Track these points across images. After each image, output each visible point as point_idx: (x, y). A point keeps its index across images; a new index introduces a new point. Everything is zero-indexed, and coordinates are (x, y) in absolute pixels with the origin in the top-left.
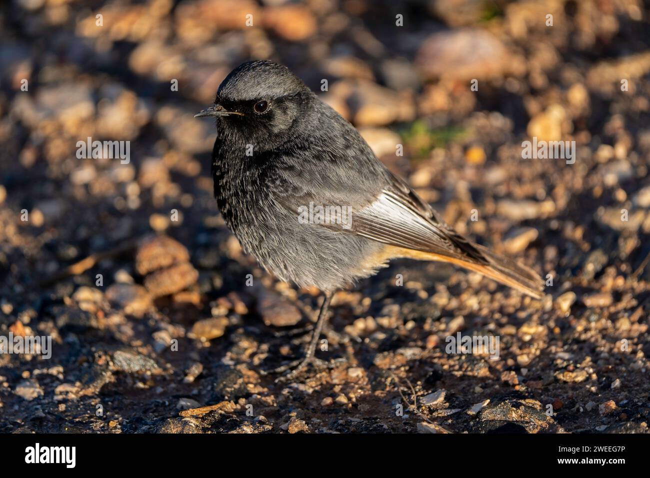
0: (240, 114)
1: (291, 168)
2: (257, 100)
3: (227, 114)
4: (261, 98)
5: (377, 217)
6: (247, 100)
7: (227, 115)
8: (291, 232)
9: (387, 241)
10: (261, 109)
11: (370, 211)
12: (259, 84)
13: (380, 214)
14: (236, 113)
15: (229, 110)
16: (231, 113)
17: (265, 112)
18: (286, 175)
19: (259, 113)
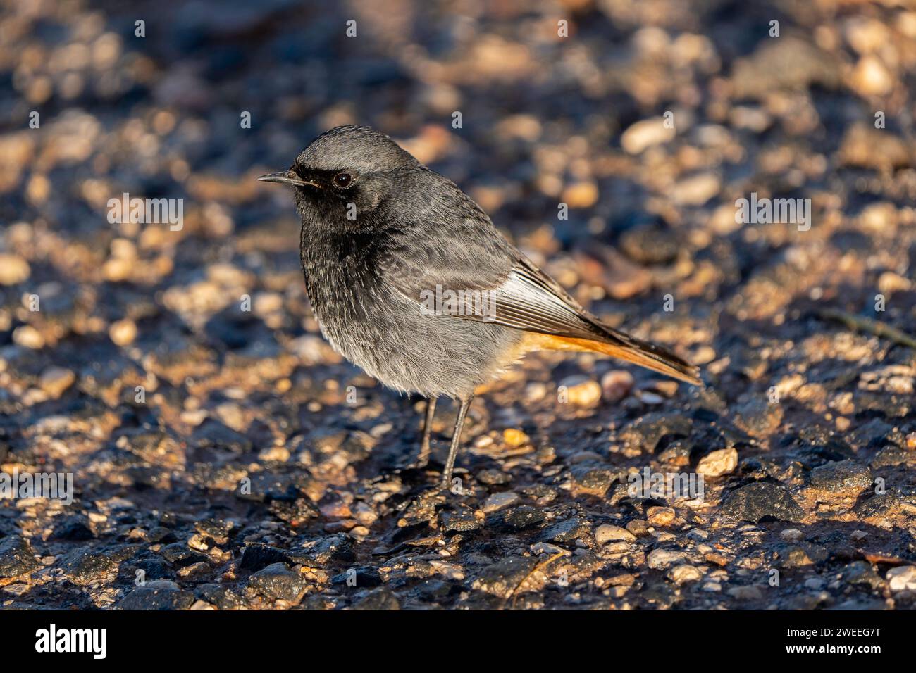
0: (316, 185)
1: (403, 249)
2: (338, 171)
3: (301, 183)
4: (342, 170)
5: (509, 298)
6: (325, 169)
7: (302, 185)
8: (413, 326)
9: (523, 325)
10: (343, 183)
11: (503, 292)
12: (341, 152)
13: (513, 294)
14: (311, 183)
15: (304, 179)
16: (306, 182)
17: (347, 188)
18: (399, 256)
19: (339, 188)
